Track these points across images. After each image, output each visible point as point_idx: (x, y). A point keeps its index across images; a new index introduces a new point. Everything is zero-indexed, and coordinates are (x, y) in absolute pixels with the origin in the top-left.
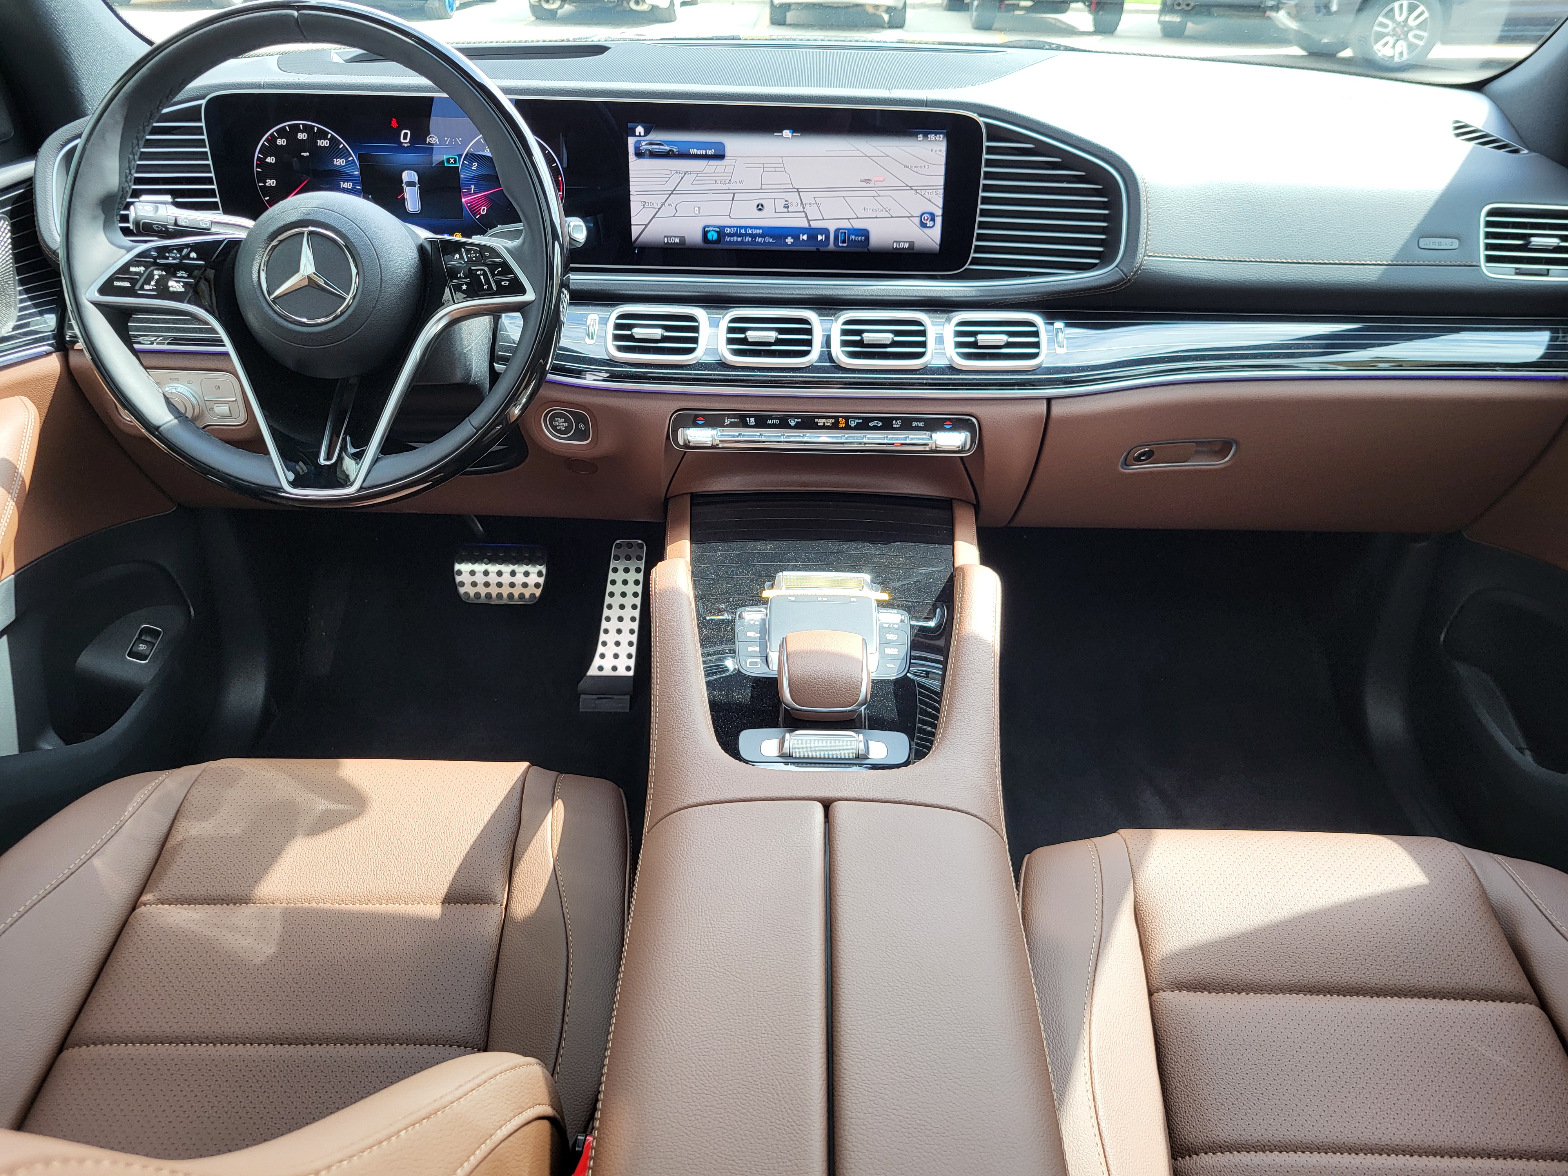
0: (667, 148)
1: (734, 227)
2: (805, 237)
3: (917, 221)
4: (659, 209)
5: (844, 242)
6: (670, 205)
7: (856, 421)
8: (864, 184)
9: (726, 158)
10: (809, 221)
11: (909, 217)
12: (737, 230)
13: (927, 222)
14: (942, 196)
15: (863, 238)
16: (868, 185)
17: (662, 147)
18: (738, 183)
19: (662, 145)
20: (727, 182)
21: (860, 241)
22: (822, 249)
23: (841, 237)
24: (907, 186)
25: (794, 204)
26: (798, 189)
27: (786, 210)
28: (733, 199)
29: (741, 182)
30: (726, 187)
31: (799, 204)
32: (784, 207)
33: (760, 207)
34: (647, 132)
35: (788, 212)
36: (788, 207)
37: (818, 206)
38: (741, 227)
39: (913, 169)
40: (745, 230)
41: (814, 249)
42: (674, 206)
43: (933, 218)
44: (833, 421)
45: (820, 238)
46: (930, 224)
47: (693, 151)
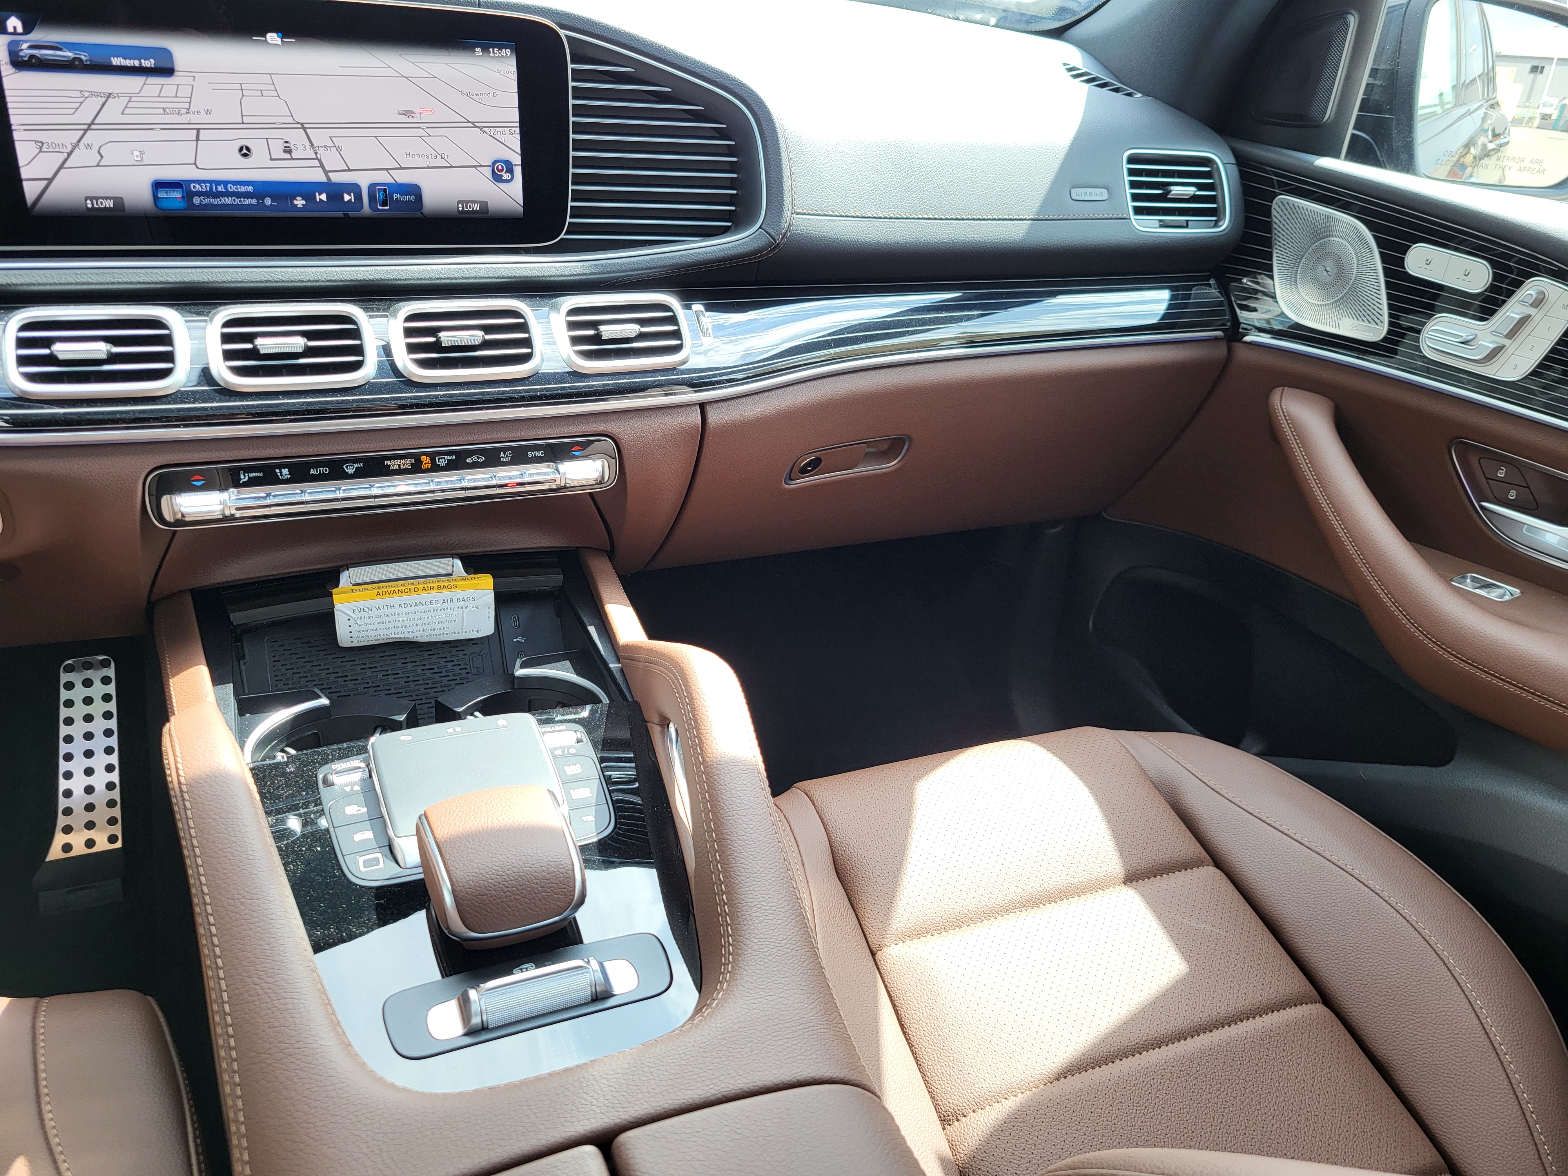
0: (70, 54)
1: (205, 182)
2: (324, 197)
3: (488, 171)
4: (69, 154)
5: (384, 203)
6: (88, 146)
7: (447, 457)
8: (404, 119)
9: (176, 73)
10: (326, 172)
11: (475, 167)
12: (211, 187)
13: (503, 173)
14: (518, 137)
15: (413, 198)
16: (411, 120)
17: (59, 53)
18: (203, 112)
19: (60, 50)
20: (184, 111)
21: (409, 201)
22: (352, 214)
23: (380, 196)
24: (469, 122)
25: (300, 147)
26: (302, 124)
27: (288, 156)
28: (198, 139)
29: (208, 112)
30: (184, 119)
31: (308, 147)
32: (284, 151)
33: (244, 151)
34: (28, 29)
35: (292, 159)
36: (290, 152)
37: (339, 150)
38: (218, 183)
39: (474, 97)
40: (226, 188)
41: (340, 214)
42: (95, 149)
43: (510, 170)
44: (413, 461)
45: (347, 198)
46: (506, 176)
47: (116, 61)
